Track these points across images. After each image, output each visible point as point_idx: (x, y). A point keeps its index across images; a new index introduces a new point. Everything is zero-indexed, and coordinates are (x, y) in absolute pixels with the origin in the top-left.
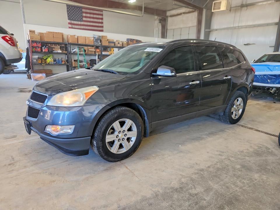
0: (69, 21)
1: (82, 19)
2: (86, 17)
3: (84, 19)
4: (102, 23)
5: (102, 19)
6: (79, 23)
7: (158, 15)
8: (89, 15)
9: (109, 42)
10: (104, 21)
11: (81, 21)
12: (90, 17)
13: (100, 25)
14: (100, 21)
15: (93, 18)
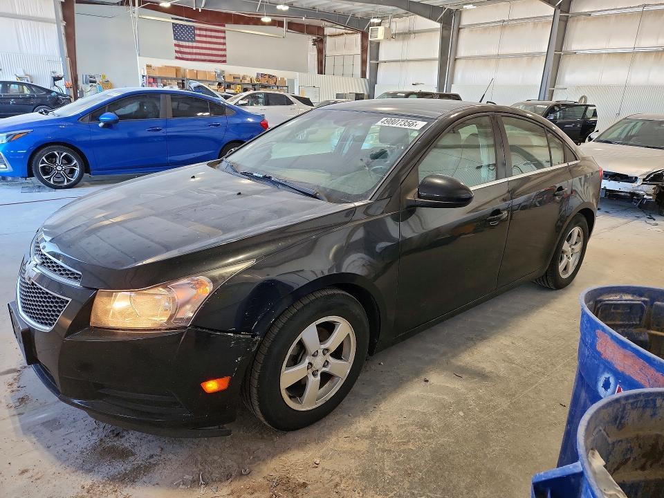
0: (176, 42)
1: (194, 38)
2: (199, 35)
3: (197, 38)
4: (224, 44)
5: (224, 38)
6: (190, 44)
7: (310, 33)
8: (204, 33)
9: (234, 78)
10: (227, 41)
11: (192, 41)
12: (206, 36)
13: (221, 47)
14: (222, 41)
15: (211, 37)
